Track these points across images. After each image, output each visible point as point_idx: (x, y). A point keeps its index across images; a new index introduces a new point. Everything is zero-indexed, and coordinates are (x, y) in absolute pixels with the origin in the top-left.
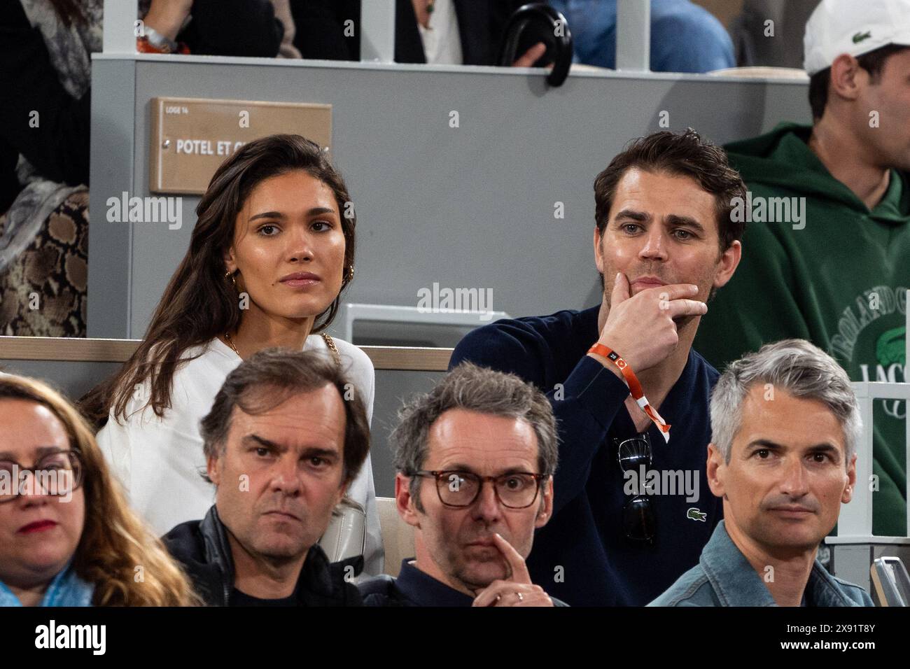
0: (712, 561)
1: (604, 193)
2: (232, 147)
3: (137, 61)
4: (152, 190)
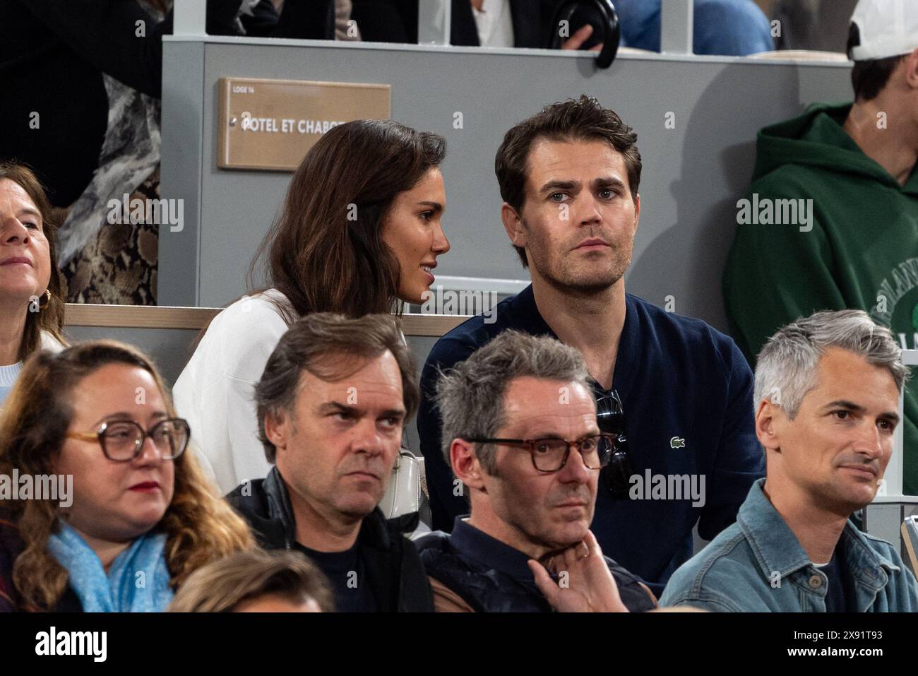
0: (748, 519)
2: (296, 124)
3: (206, 43)
4: (220, 165)
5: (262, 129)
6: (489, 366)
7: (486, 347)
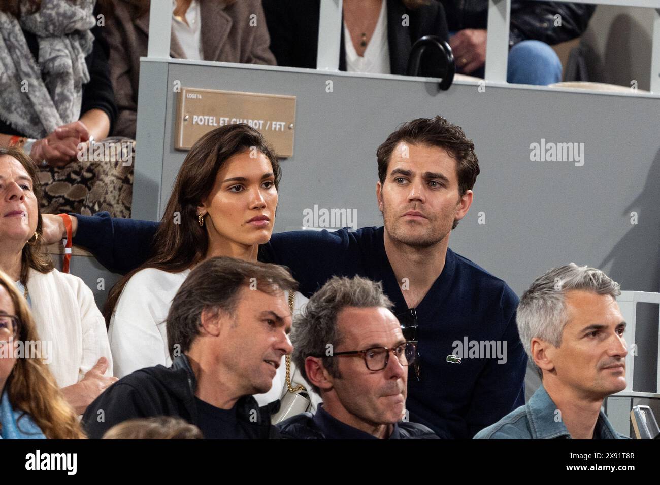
0: (533, 402)
1: (383, 158)
2: (229, 121)
3: (169, 63)
4: (176, 147)
5: (206, 123)
6: (324, 303)
7: (320, 292)
